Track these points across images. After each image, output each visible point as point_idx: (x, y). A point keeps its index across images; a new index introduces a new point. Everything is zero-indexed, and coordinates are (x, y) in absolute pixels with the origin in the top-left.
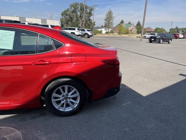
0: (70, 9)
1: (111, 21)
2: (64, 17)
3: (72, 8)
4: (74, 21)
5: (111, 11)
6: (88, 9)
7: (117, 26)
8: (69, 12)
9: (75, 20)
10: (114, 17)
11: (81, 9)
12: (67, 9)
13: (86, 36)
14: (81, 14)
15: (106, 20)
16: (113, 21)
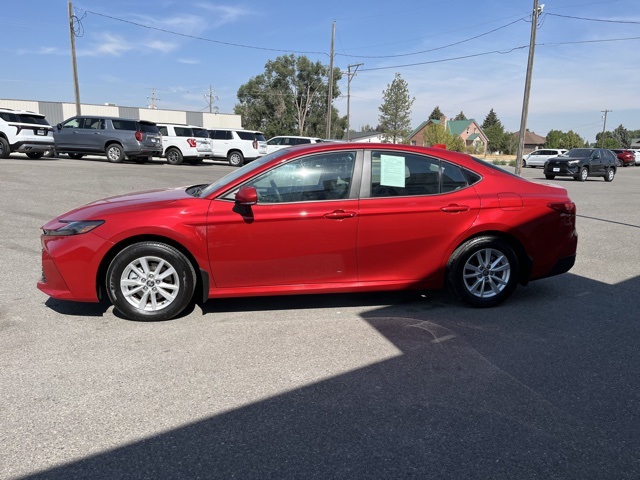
0: (266, 78)
1: (402, 114)
2: (248, 102)
3: (274, 74)
4: (279, 116)
5: (402, 81)
6: (323, 75)
7: (422, 128)
8: (263, 87)
9: (282, 111)
10: (411, 99)
11: (300, 77)
12: (258, 77)
14: (300, 93)
15: (385, 109)
16: (408, 111)
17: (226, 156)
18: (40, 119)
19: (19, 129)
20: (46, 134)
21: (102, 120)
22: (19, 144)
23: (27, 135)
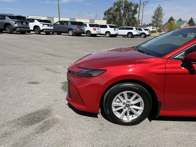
0: (113, 8)
1: (160, 19)
2: (107, 16)
3: (116, 6)
4: (117, 21)
5: (161, 7)
6: (132, 6)
7: (166, 24)
8: (112, 11)
9: (118, 19)
10: (163, 14)
11: (125, 7)
12: (111, 8)
13: (143, 36)
14: (124, 13)
15: (154, 17)
16: (162, 18)
17: (105, 34)
18: (49, 22)
19: (43, 25)
20: (51, 27)
21: (67, 22)
22: (43, 30)
23: (46, 27)
